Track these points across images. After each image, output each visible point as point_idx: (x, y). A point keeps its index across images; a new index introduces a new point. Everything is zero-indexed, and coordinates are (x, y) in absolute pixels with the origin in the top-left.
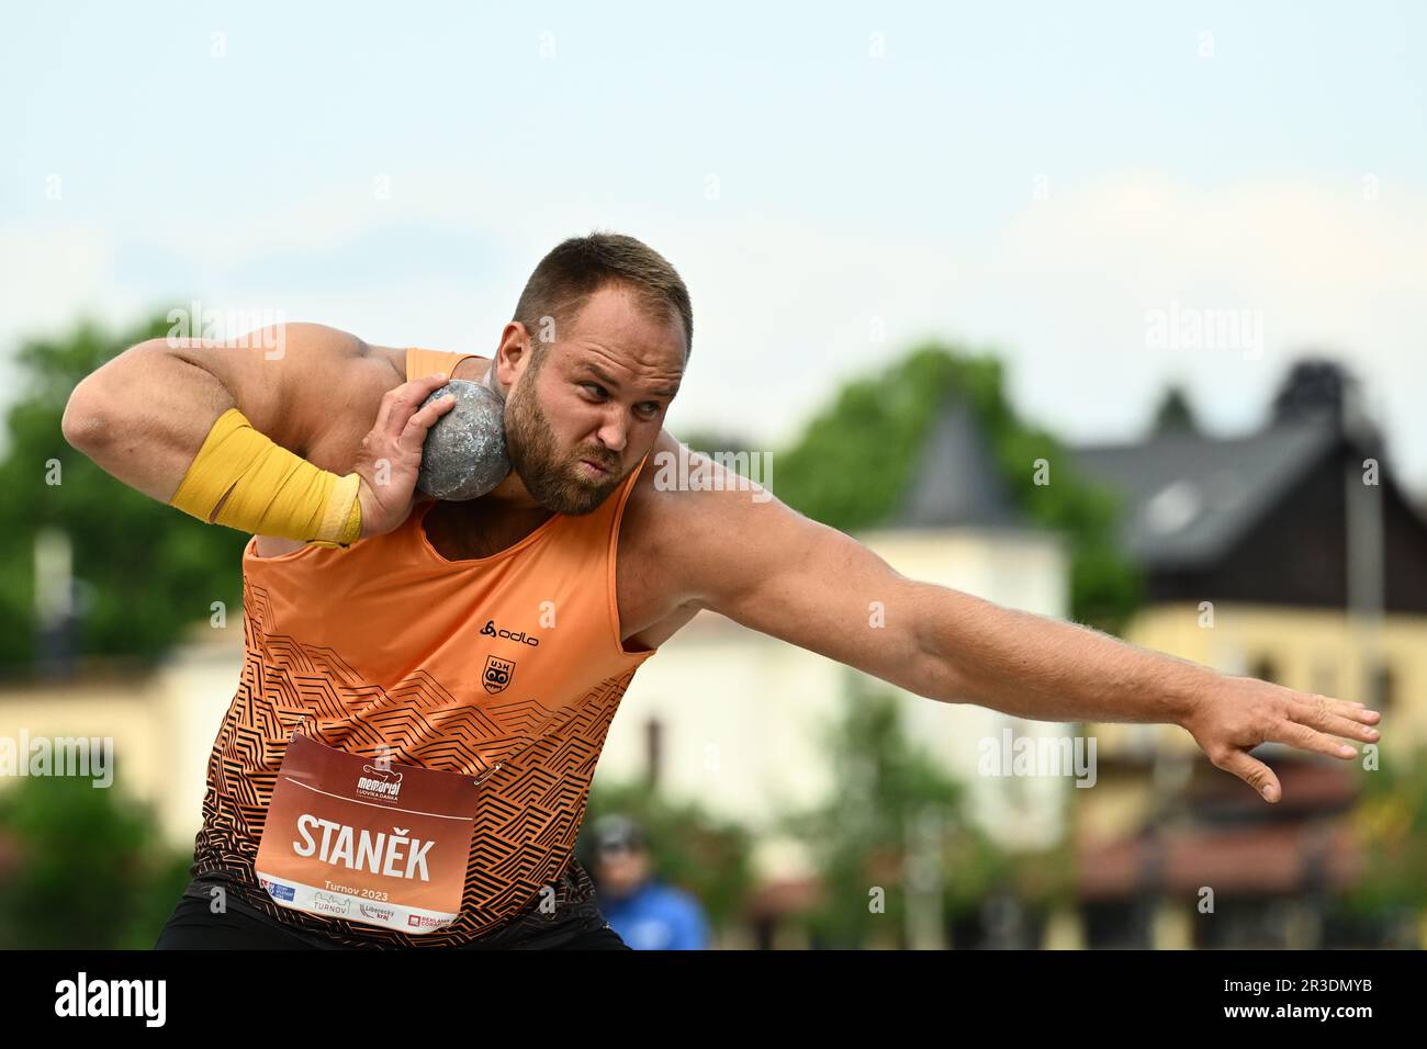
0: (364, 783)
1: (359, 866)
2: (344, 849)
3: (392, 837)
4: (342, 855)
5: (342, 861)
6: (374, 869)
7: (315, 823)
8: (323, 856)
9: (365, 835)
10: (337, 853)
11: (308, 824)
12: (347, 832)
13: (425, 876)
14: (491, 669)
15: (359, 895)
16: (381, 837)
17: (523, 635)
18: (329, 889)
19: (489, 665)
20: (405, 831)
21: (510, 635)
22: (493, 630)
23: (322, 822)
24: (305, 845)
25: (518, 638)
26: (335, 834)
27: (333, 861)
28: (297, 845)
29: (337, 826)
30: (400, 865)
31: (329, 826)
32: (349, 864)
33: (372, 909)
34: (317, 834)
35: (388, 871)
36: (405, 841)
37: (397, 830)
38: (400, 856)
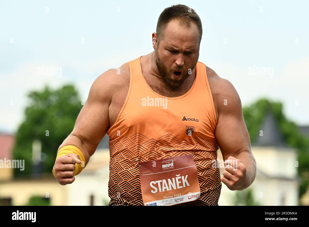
0: (164, 166)
1: (171, 189)
2: (165, 186)
3: (176, 178)
4: (165, 188)
5: (166, 189)
6: (175, 188)
7: (155, 183)
8: (160, 191)
9: (169, 180)
10: (164, 188)
11: (153, 184)
12: (164, 181)
13: (188, 185)
14: (188, 129)
15: (173, 197)
16: (173, 179)
17: (194, 119)
18: (165, 199)
19: (187, 128)
20: (179, 175)
21: (191, 120)
22: (186, 119)
23: (157, 182)
24: (154, 190)
25: (193, 120)
26: (161, 183)
27: (163, 190)
28: (152, 191)
29: (161, 181)
30: (181, 184)
31: (159, 182)
32: (168, 190)
33: (178, 199)
34: (156, 185)
35: (179, 187)
36: (180, 177)
37: (177, 175)
38: (180, 182)
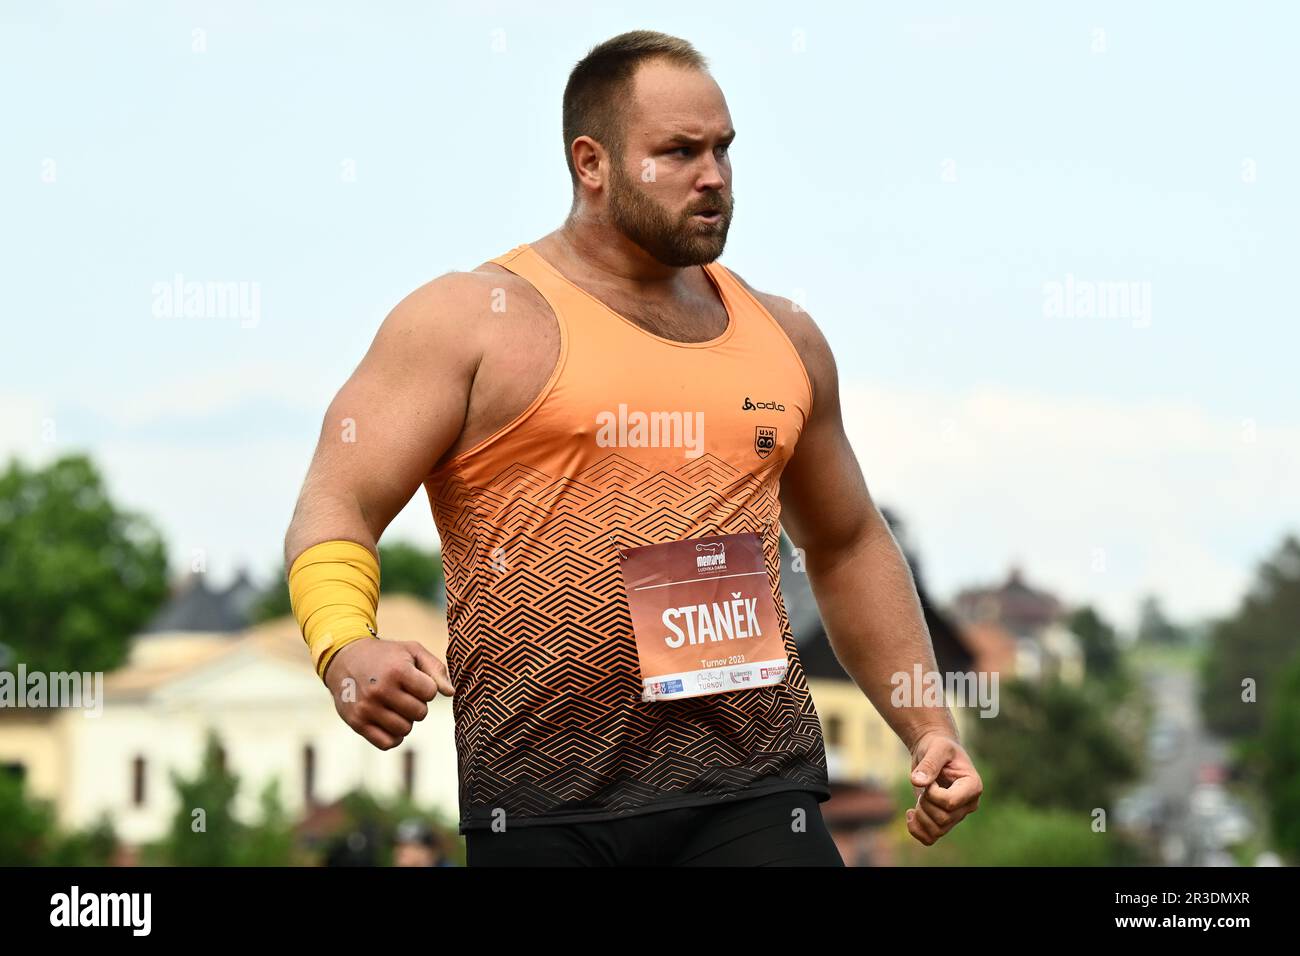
0: (702, 561)
1: (720, 638)
2: (706, 626)
3: (733, 602)
4: (706, 631)
5: (707, 637)
6: (731, 636)
7: (677, 614)
8: (693, 641)
9: (715, 606)
10: (702, 632)
11: (671, 617)
12: (703, 609)
13: (759, 633)
14: (760, 438)
15: (728, 664)
16: (726, 604)
17: (774, 404)
18: (707, 668)
19: (759, 435)
20: (739, 594)
21: (766, 406)
22: (752, 405)
23: (682, 610)
24: (675, 638)
25: (771, 406)
26: (695, 615)
27: (702, 640)
28: (669, 641)
29: (693, 608)
30: (744, 626)
31: (688, 610)
32: (714, 639)
33: (739, 674)
34: (681, 622)
35: (741, 635)
36: (741, 603)
37: (734, 594)
38: (742, 618)
